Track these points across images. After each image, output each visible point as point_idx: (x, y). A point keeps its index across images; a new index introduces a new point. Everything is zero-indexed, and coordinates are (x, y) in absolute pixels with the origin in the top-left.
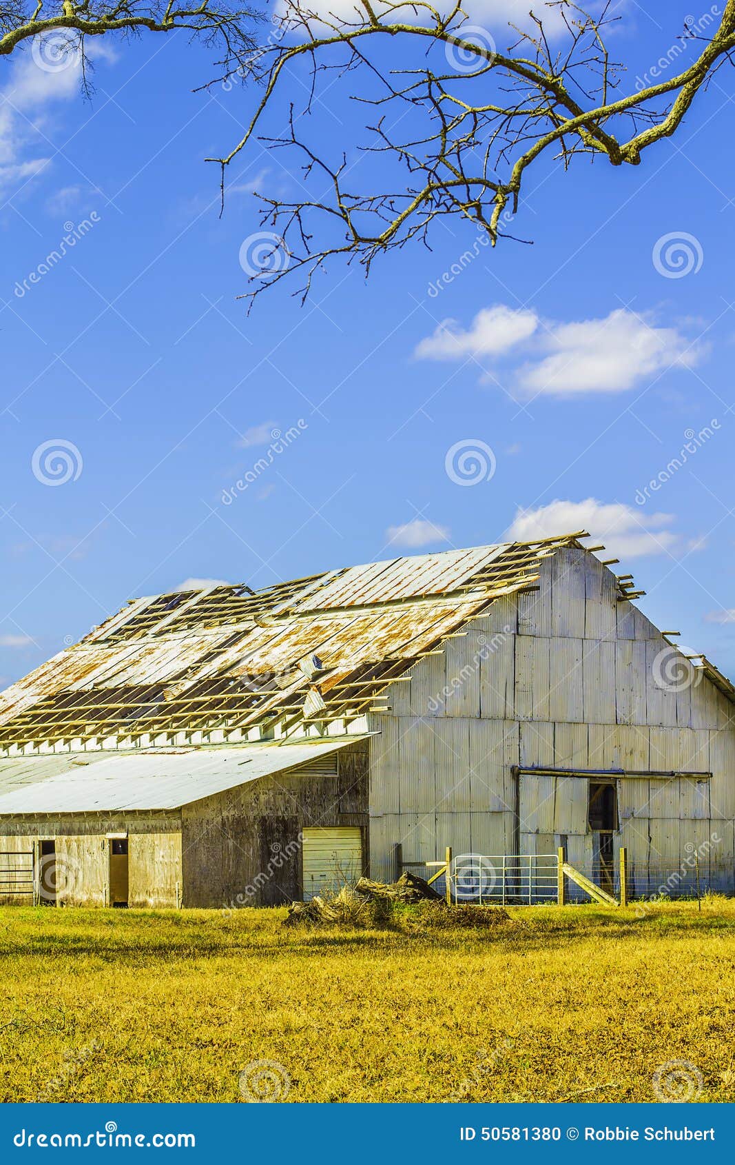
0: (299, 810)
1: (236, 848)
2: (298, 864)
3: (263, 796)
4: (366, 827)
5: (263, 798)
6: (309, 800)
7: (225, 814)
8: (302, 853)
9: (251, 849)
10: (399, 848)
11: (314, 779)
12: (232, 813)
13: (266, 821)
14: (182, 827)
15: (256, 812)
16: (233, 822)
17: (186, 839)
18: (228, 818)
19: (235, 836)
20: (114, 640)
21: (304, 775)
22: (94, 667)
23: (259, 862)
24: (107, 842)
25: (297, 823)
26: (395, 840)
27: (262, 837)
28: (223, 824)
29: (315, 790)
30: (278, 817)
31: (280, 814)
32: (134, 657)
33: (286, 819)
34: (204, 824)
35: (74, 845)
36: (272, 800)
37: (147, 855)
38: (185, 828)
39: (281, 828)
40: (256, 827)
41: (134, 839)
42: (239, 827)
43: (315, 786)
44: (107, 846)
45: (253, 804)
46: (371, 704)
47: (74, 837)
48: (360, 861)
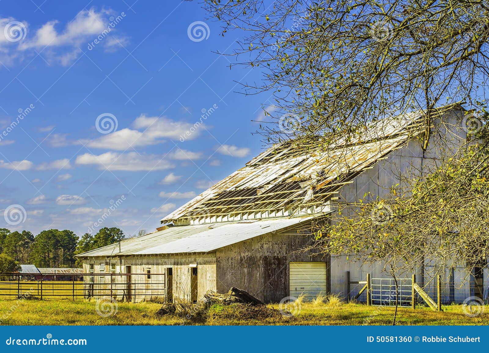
0: (288, 252)
1: (249, 273)
2: (286, 282)
3: (266, 245)
4: (329, 262)
5: (265, 246)
6: (293, 248)
7: (242, 255)
8: (289, 276)
9: (258, 274)
10: (348, 273)
11: (296, 236)
12: (247, 254)
13: (267, 259)
14: (216, 261)
15: (261, 254)
16: (247, 259)
17: (218, 268)
18: (244, 257)
19: (248, 266)
20: (259, 165)
21: (291, 234)
22: (243, 178)
23: (263, 281)
24: (190, 269)
25: (286, 260)
26: (346, 269)
27: (265, 267)
28: (241, 260)
29: (297, 242)
30: (274, 257)
31: (276, 255)
32: (259, 173)
33: (280, 257)
34: (230, 260)
35: (179, 270)
36: (271, 247)
37: (204, 276)
38: (218, 262)
39: (276, 262)
40: (261, 261)
41: (200, 267)
42: (251, 262)
43: (297, 240)
44: (190, 271)
45: (260, 250)
46: (332, 196)
47: (179, 266)
48: (325, 281)
